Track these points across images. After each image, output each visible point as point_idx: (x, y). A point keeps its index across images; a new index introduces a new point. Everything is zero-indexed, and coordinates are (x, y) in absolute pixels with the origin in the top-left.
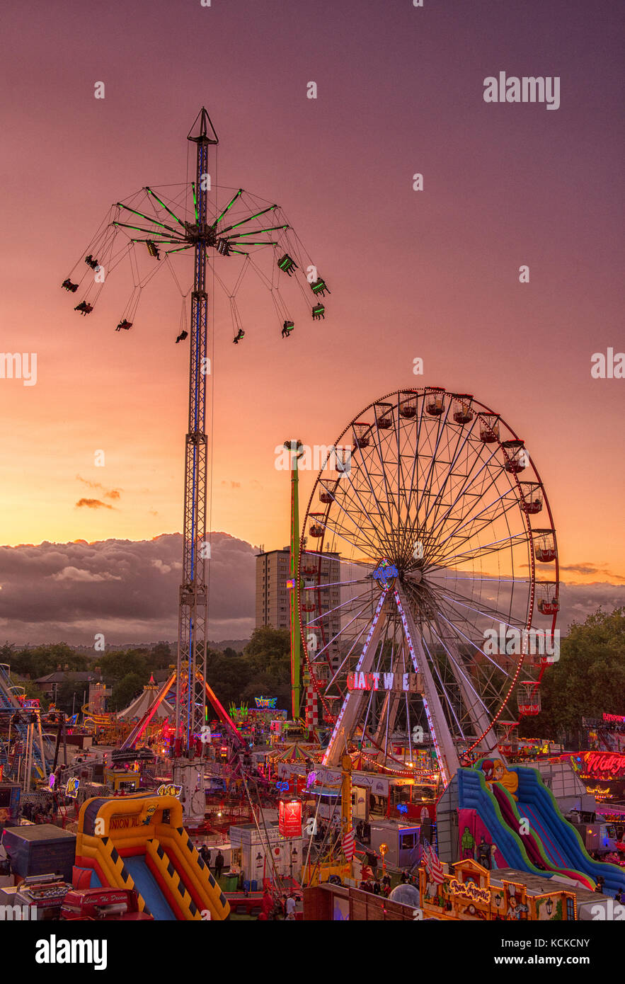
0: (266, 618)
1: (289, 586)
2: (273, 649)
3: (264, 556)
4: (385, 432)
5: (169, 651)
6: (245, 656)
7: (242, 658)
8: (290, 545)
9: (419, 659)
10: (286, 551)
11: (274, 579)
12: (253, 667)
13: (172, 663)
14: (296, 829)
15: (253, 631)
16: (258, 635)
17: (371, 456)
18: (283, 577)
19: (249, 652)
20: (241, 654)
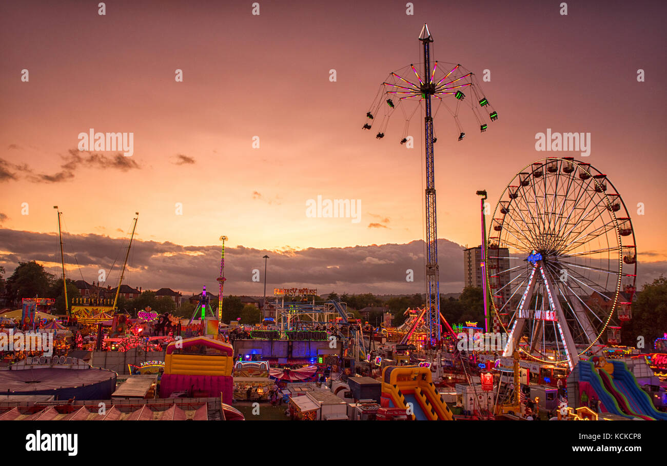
0: (470, 282)
1: (482, 265)
2: (474, 298)
3: (468, 250)
4: (538, 179)
5: (421, 298)
6: (460, 301)
7: (459, 302)
8: (481, 244)
9: (555, 303)
10: (480, 247)
11: (473, 262)
12: (464, 307)
13: (423, 304)
14: (490, 387)
15: (464, 289)
16: (466, 290)
17: (529, 191)
18: (478, 261)
19: (462, 299)
20: (458, 300)
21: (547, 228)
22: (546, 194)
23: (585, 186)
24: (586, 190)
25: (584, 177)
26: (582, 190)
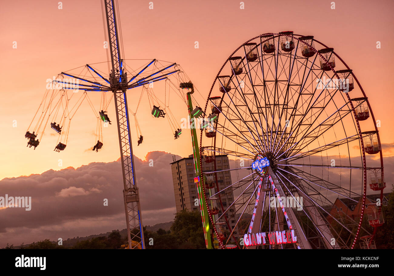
0: (183, 205)
1: (196, 181)
2: (191, 226)
3: (177, 162)
4: (253, 64)
5: (120, 236)
6: (172, 233)
7: (170, 234)
8: (193, 154)
9: (291, 220)
10: (191, 158)
11: (185, 179)
12: (178, 240)
13: (123, 244)
15: (175, 216)
16: (179, 217)
17: (244, 80)
18: (191, 176)
19: (174, 230)
20: (169, 232)
21: (271, 125)
22: (265, 81)
23: (309, 65)
24: (311, 69)
25: (308, 53)
26: (308, 70)
